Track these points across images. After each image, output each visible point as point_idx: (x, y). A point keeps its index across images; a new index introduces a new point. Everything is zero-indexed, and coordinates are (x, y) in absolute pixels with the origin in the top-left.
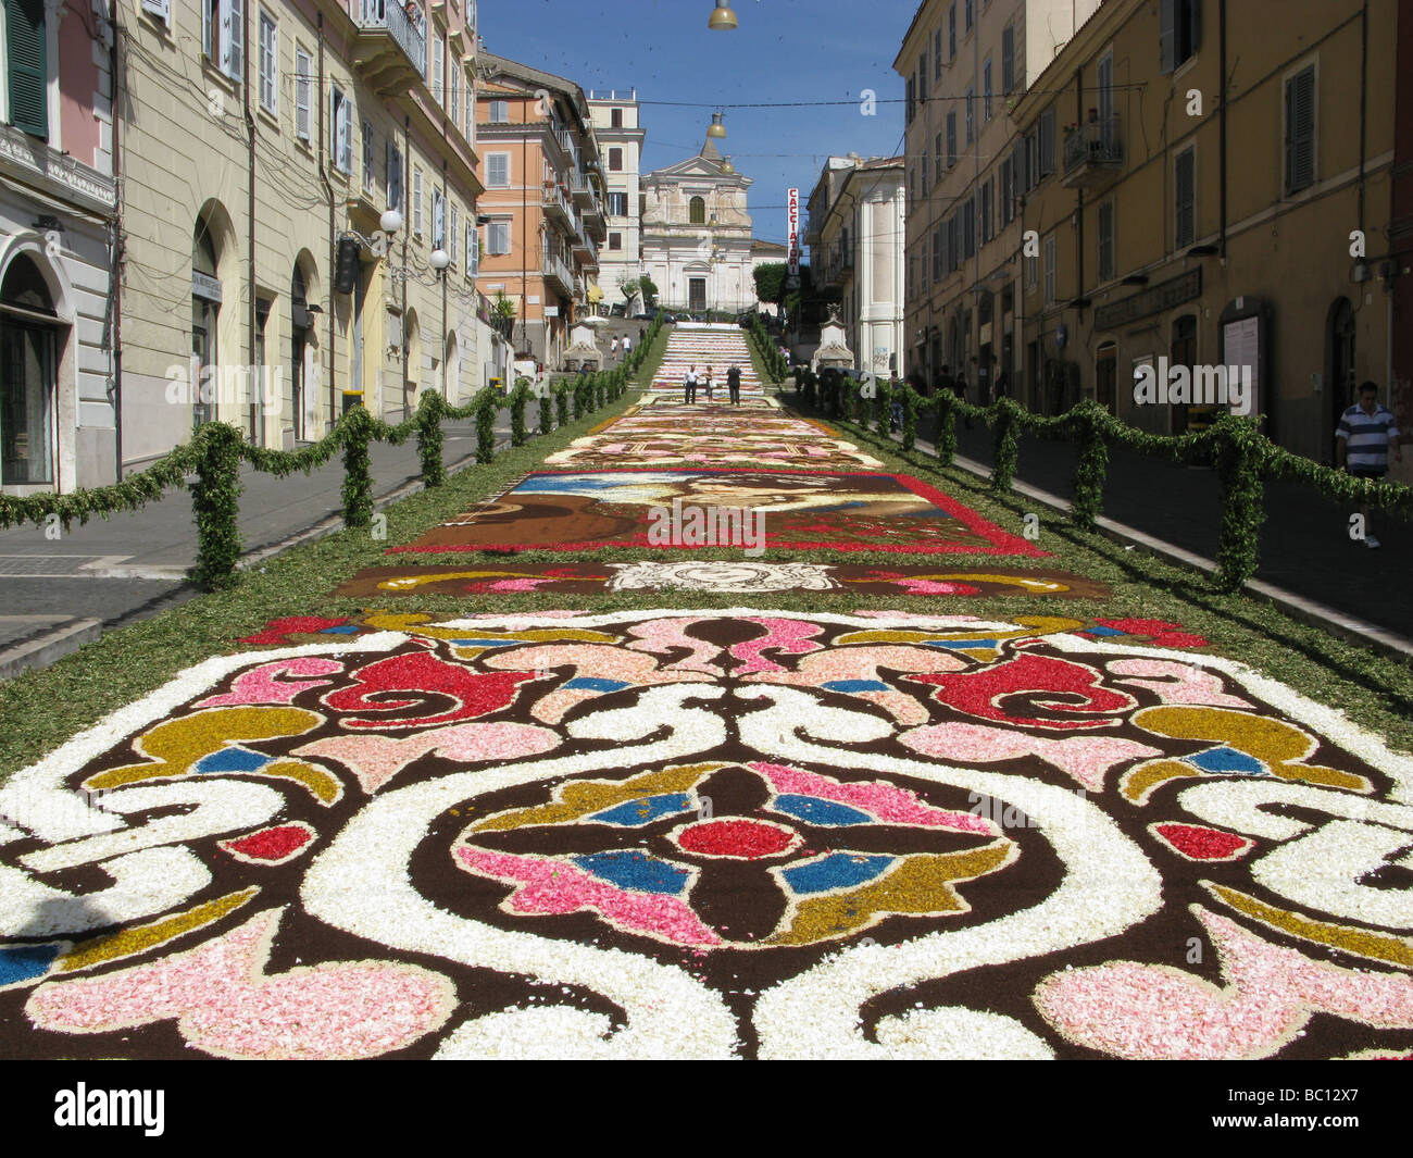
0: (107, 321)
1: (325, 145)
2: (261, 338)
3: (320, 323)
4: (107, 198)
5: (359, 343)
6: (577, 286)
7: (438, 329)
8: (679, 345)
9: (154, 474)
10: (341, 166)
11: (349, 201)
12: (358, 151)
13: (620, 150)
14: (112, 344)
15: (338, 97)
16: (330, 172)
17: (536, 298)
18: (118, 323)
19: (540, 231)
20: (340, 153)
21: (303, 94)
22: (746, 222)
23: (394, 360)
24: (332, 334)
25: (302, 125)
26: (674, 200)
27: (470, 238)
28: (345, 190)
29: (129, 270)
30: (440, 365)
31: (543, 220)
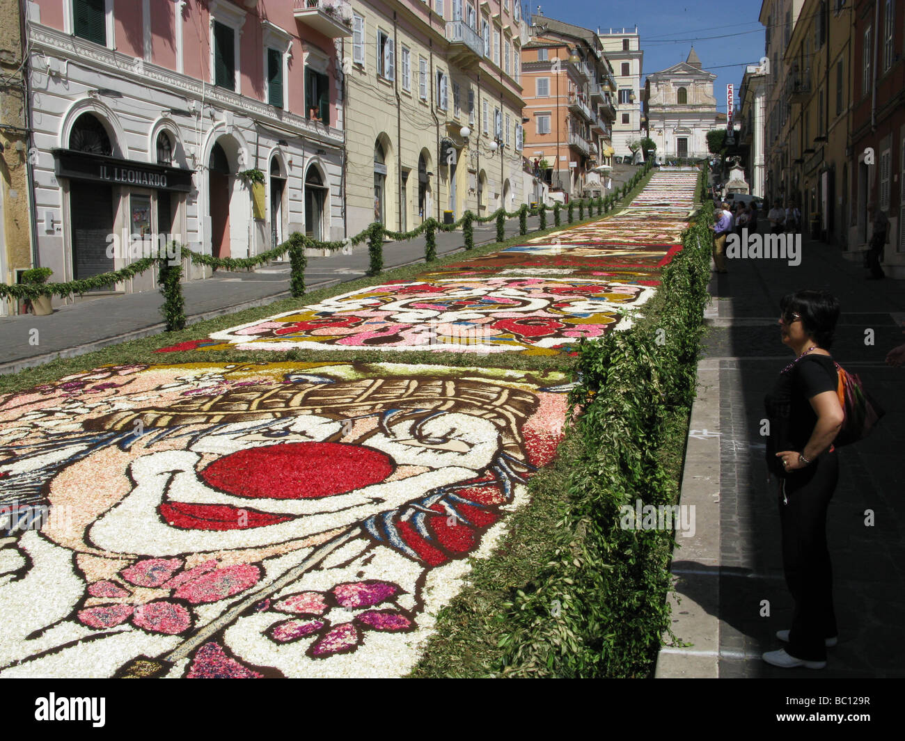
0: (341, 186)
1: (434, 98)
2: (404, 189)
3: (433, 181)
4: (341, 139)
5: (454, 189)
6: (591, 149)
7: (499, 178)
8: (657, 181)
9: (356, 238)
10: (442, 107)
11: (447, 123)
12: (451, 98)
13: (628, 64)
14: (343, 195)
15: (440, 75)
16: (437, 112)
17: (564, 158)
18: (345, 187)
19: (566, 121)
20: (442, 101)
21: (422, 79)
22: (713, 102)
23: (472, 195)
24: (438, 184)
25: (422, 92)
26: (668, 90)
27: (518, 130)
28: (444, 118)
29: (349, 165)
30: (500, 197)
31: (568, 114)
